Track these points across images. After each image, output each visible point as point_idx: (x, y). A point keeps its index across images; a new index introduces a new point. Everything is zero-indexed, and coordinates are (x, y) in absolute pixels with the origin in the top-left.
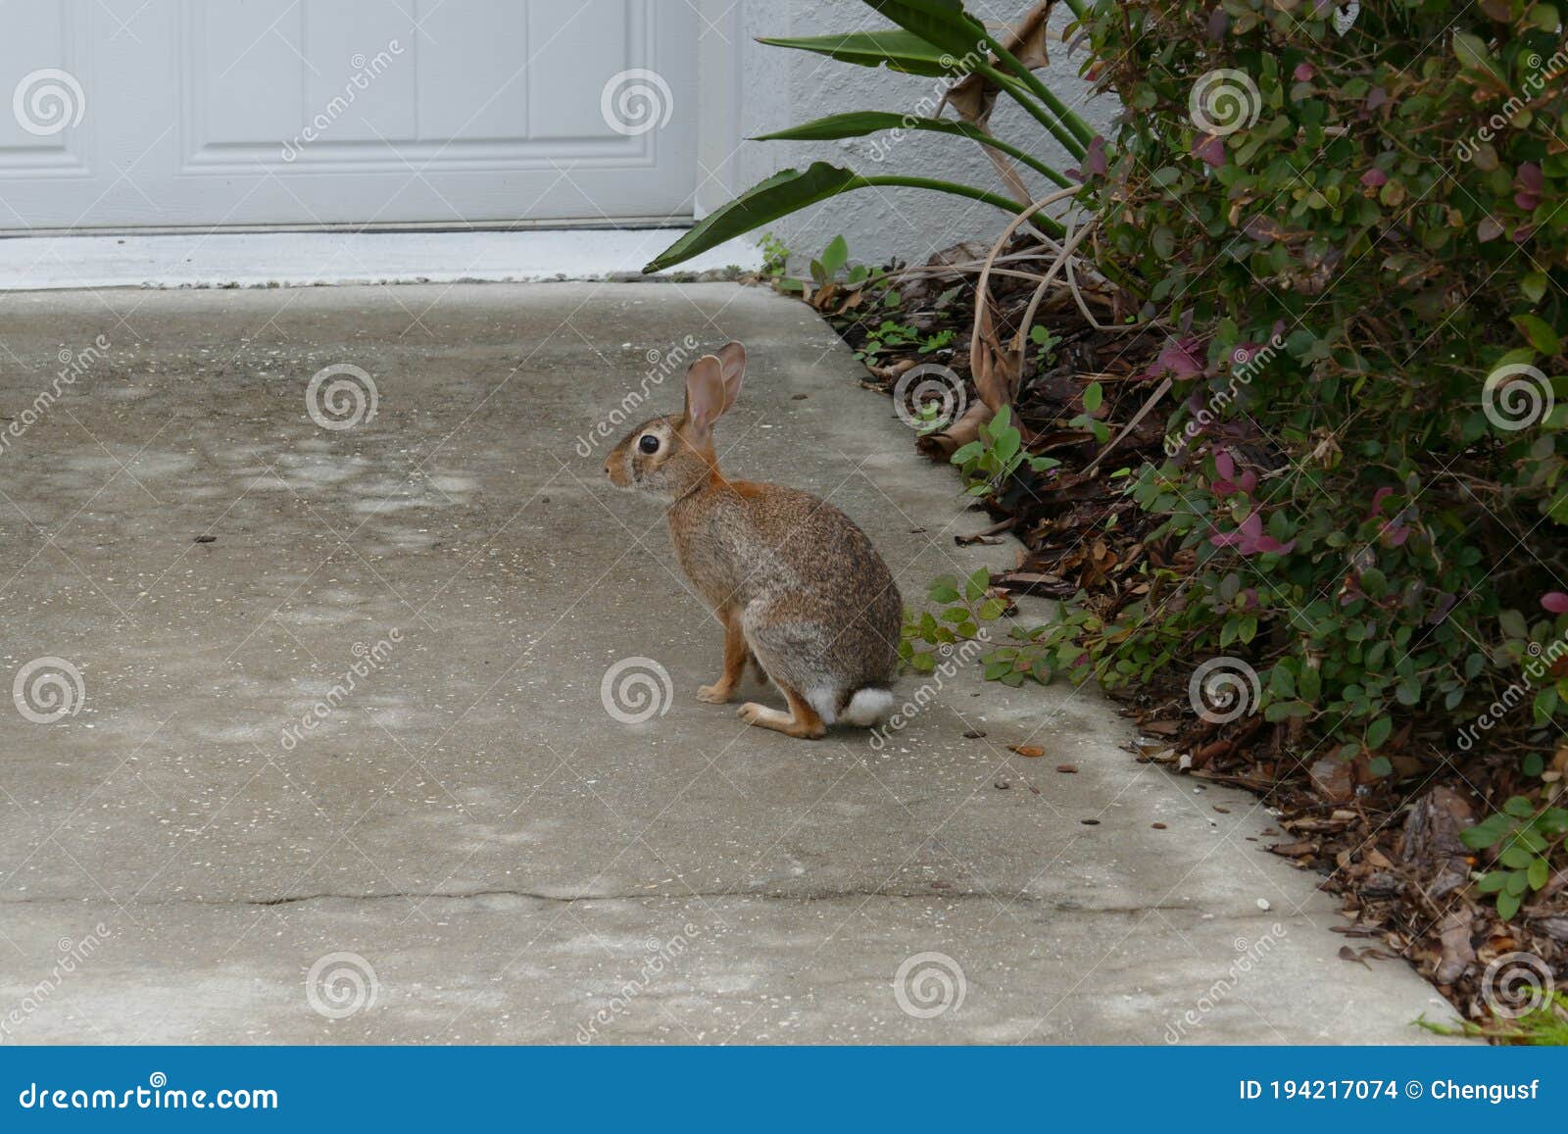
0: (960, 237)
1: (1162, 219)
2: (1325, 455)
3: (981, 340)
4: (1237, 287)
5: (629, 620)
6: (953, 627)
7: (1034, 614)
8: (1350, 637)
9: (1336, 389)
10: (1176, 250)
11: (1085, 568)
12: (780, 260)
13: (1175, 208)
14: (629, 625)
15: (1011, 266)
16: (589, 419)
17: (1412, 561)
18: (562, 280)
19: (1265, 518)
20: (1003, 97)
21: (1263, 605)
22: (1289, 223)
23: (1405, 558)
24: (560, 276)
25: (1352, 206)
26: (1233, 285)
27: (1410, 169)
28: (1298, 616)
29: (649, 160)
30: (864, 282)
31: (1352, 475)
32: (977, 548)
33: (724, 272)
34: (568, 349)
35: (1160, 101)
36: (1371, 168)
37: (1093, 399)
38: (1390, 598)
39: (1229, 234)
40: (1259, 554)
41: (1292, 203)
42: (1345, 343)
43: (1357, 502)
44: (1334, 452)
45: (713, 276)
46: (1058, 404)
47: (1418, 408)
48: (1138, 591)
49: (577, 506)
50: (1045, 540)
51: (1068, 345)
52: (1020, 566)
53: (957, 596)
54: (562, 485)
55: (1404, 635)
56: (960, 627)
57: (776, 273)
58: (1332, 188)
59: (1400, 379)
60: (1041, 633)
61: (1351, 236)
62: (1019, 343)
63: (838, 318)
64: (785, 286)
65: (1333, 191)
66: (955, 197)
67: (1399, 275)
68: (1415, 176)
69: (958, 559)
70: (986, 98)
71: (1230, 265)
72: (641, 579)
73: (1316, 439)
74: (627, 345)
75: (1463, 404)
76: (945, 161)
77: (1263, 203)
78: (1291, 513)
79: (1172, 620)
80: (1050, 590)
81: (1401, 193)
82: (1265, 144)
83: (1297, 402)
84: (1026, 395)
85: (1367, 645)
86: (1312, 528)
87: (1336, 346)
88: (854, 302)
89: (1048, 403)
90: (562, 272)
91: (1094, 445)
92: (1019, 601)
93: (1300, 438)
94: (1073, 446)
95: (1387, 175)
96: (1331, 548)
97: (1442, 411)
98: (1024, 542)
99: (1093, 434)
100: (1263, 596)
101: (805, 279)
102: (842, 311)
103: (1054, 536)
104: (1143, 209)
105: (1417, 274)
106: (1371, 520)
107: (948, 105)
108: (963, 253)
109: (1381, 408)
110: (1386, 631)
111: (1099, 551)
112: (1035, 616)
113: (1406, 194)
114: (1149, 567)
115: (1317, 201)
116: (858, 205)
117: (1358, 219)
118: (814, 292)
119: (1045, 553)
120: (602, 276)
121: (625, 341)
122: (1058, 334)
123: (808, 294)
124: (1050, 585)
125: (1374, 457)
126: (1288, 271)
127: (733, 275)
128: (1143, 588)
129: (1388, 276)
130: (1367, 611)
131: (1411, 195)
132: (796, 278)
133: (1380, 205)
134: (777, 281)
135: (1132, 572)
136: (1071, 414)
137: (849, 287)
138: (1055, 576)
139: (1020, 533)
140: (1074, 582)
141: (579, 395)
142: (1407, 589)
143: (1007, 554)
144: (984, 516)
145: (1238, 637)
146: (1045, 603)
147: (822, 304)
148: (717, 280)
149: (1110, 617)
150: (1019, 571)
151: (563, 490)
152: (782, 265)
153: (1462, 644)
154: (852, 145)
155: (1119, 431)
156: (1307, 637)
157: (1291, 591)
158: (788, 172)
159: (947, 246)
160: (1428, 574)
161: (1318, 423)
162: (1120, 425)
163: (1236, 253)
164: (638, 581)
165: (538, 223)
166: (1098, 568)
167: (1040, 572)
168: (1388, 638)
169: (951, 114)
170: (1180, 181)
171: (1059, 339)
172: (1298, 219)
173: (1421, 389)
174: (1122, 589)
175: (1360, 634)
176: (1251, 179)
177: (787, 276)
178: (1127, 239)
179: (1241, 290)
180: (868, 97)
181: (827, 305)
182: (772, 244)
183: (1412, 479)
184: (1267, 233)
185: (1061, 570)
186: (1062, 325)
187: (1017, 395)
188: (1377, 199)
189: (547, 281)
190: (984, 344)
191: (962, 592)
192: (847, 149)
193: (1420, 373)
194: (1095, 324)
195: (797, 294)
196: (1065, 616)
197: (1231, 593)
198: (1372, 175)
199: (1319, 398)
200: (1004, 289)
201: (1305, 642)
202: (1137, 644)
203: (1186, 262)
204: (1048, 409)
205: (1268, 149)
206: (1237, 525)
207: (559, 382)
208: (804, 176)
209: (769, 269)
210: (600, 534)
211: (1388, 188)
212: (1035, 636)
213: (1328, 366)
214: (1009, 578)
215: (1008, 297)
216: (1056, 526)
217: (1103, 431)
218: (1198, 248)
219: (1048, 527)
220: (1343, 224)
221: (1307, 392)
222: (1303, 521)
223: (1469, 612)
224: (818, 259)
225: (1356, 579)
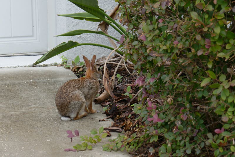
0: (104, 55)
1: (135, 52)
2: (170, 101)
3: (105, 77)
4: (151, 66)
5: (27, 140)
6: (96, 140)
7: (115, 136)
8: (177, 139)
9: (172, 87)
10: (138, 58)
11: (125, 126)
12: (66, 61)
13: (138, 49)
14: (27, 142)
15: (114, 61)
16: (22, 97)
17: (189, 123)
18: (19, 67)
19: (159, 114)
20: (110, 26)
21: (159, 133)
22: (159, 53)
23: (187, 122)
24: (18, 66)
25: (172, 48)
26: (150, 66)
27: (184, 40)
28: (166, 135)
29: (38, 40)
30: (83, 65)
31: (175, 105)
32: (103, 122)
33: (54, 64)
34: (19, 81)
35: (134, 27)
36: (176, 40)
37: (129, 89)
38: (184, 131)
39: (149, 55)
40: (157, 122)
41: (160, 48)
42: (172, 77)
43: (177, 111)
44: (171, 100)
45: (51, 65)
46: (122, 90)
47: (188, 91)
48: (136, 130)
49: (18, 116)
50: (118, 120)
51: (124, 78)
52: (112, 126)
53: (97, 133)
54: (15, 111)
55: (188, 139)
56: (98, 140)
57: (65, 64)
58: (168, 45)
59: (184, 85)
60: (115, 140)
61: (172, 55)
62: (113, 78)
63: (78, 73)
64: (66, 67)
65: (168, 46)
66: (100, 47)
67: (182, 63)
68: (184, 42)
69: (99, 124)
70: (107, 26)
71: (149, 61)
72: (31, 131)
73: (168, 98)
74: (32, 80)
75: (197, 90)
76: (100, 39)
77: (154, 48)
78: (164, 113)
79: (142, 137)
80: (118, 131)
81: (182, 46)
82: (154, 36)
83: (163, 90)
84: (115, 88)
85: (180, 141)
86: (168, 116)
87: (170, 78)
88: (81, 69)
89: (120, 90)
90: (19, 65)
91: (129, 99)
92: (112, 133)
93: (165, 98)
94: (125, 100)
95: (179, 42)
96: (171, 121)
97: (193, 91)
98: (114, 120)
99: (129, 97)
100: (159, 131)
101: (71, 65)
102: (78, 72)
103: (119, 119)
104: (132, 50)
105: (186, 63)
106: (179, 115)
107: (99, 28)
108: (104, 59)
109: (181, 91)
110: (184, 138)
111: (129, 122)
112: (114, 136)
113: (183, 46)
114: (138, 125)
115: (165, 48)
116: (82, 49)
117: (174, 51)
118: (73, 68)
119: (118, 123)
120: (27, 66)
121: (31, 80)
122: (123, 76)
123: (71, 68)
124: (118, 130)
125: (180, 101)
126: (160, 62)
127: (56, 65)
128: (137, 130)
129: (180, 63)
130: (180, 134)
131: (184, 46)
132: (69, 65)
133: (178, 48)
134: (65, 66)
135: (135, 126)
136: (124, 93)
137: (80, 67)
138: (119, 127)
139: (113, 118)
140: (123, 129)
141: (20, 92)
142: (188, 129)
143: (110, 123)
144: (105, 115)
145: (154, 140)
146: (117, 133)
147: (74, 70)
148: (52, 66)
149: (129, 136)
150: (112, 127)
151: (16, 112)
152: (66, 62)
153: (200, 140)
154: (80, 37)
155: (134, 96)
156: (168, 140)
157: (165, 130)
158: (64, 43)
159: (101, 57)
160: (192, 125)
161: (168, 94)
162: (135, 95)
163: (150, 59)
164: (30, 132)
165: (14, 55)
166: (128, 126)
167: (116, 127)
168: (184, 140)
169: (100, 30)
170: (138, 44)
171: (122, 77)
172: (161, 51)
173: (188, 87)
174: (133, 130)
175: (179, 139)
176: (151, 43)
177: (67, 64)
178: (129, 56)
179: (152, 66)
180: (83, 26)
181: (75, 70)
182: (64, 58)
183: (188, 106)
184: (155, 55)
185: (121, 126)
186: (124, 74)
187: (113, 89)
188: (177, 47)
189: (16, 67)
190: (106, 78)
191: (98, 132)
192: (79, 37)
193: (188, 83)
194: (130, 73)
195: (69, 68)
196: (120, 136)
197: (152, 131)
198: (176, 42)
199: (168, 89)
200: (112, 66)
201: (168, 141)
202: (135, 142)
203: (140, 61)
204: (120, 92)
205: (154, 37)
206: (153, 116)
207: (16, 89)
208: (67, 44)
209: (63, 63)
210: (23, 122)
211: (179, 45)
212: (114, 141)
213: (169, 82)
214: (110, 128)
215: (113, 68)
216: (120, 117)
217: (131, 96)
218: (142, 58)
219: (118, 117)
220: (171, 52)
221: (166, 88)
222: (166, 115)
223: (201, 133)
224: (74, 61)
225: (177, 127)
